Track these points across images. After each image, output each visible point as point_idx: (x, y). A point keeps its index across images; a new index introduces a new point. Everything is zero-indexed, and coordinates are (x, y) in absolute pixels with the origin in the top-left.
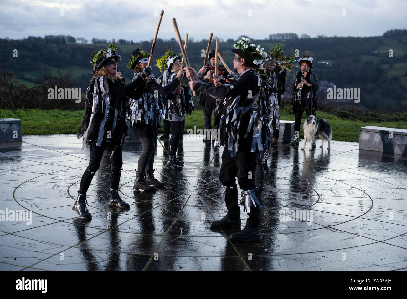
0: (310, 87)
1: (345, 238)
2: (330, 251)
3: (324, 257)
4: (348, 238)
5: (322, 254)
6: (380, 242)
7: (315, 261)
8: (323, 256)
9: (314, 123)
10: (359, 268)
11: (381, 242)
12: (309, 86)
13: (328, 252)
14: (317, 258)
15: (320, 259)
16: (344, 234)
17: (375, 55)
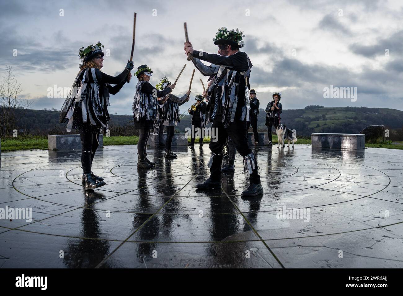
0: (278, 110)
1: (333, 194)
2: (326, 206)
3: (323, 211)
4: (336, 195)
5: (320, 209)
6: (365, 197)
7: (315, 215)
8: (321, 211)
9: (282, 128)
10: (364, 221)
11: (367, 197)
12: (277, 108)
13: (324, 206)
14: (317, 212)
15: (320, 213)
16: (330, 191)
17: (301, 118)
